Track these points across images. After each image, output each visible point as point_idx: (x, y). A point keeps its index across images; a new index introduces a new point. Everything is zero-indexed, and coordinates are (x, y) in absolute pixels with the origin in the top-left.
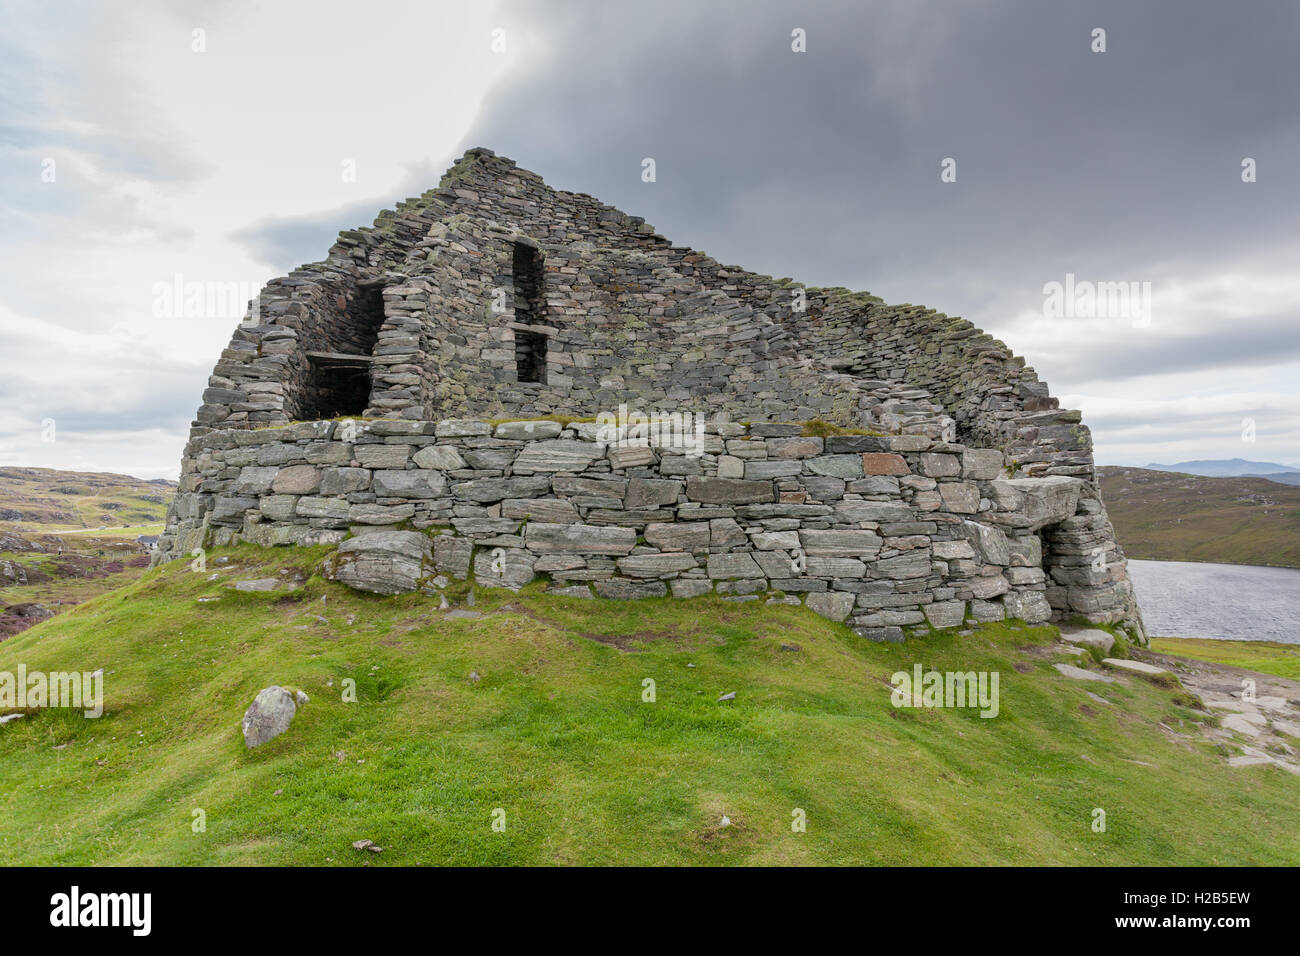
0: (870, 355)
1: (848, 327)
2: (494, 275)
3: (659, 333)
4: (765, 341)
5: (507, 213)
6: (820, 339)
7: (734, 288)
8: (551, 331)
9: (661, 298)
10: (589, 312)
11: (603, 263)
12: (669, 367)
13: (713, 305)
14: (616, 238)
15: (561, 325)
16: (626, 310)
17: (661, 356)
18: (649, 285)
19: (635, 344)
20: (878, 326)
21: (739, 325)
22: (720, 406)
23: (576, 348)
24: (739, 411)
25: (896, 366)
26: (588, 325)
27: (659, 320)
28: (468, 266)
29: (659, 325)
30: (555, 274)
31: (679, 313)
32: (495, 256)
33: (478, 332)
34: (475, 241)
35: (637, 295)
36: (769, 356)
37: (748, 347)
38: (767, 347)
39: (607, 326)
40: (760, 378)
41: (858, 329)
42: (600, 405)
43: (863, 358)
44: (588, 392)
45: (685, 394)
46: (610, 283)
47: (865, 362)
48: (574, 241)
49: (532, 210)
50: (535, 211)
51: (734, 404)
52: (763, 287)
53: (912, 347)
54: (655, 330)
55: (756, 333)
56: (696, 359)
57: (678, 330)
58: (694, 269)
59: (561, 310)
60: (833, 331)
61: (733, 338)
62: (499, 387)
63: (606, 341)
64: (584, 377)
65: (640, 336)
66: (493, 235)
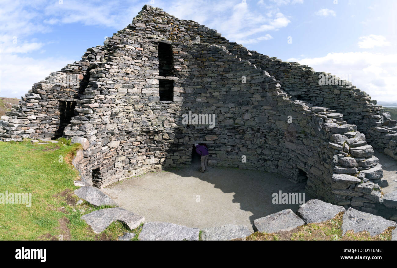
0: (309, 91)
1: (300, 79)
2: (149, 57)
3: (221, 78)
4: (267, 84)
5: (159, 31)
6: (289, 83)
7: (254, 60)
8: (175, 79)
9: (222, 63)
10: (191, 70)
11: (198, 49)
12: (225, 93)
13: (245, 67)
14: (205, 39)
15: (180, 76)
16: (208, 69)
17: (222, 88)
18: (217, 58)
19: (212, 83)
20: (313, 80)
21: (256, 76)
22: (247, 111)
23: (187, 85)
24: (255, 114)
25: (320, 96)
26: (191, 75)
27: (221, 73)
28: (135, 54)
29: (221, 75)
30: (177, 54)
31: (230, 70)
32: (150, 49)
33: (140, 82)
34: (139, 43)
35: (212, 62)
36: (268, 90)
37: (259, 86)
38: (267, 86)
39: (199, 76)
40: (264, 99)
41: (304, 80)
42: (196, 109)
43: (306, 92)
44: (191, 104)
45: (232, 105)
46: (200, 57)
47: (306, 93)
48: (187, 40)
49: (169, 29)
50: (171, 29)
51: (252, 111)
52: (265, 60)
53: (327, 90)
54: (220, 77)
55: (263, 80)
56: (237, 90)
57: (229, 77)
58: (238, 51)
59: (180, 70)
60: (293, 80)
61: (253, 82)
62: (150, 104)
63: (199, 82)
64: (189, 98)
65: (213, 80)
66: (147, 40)
